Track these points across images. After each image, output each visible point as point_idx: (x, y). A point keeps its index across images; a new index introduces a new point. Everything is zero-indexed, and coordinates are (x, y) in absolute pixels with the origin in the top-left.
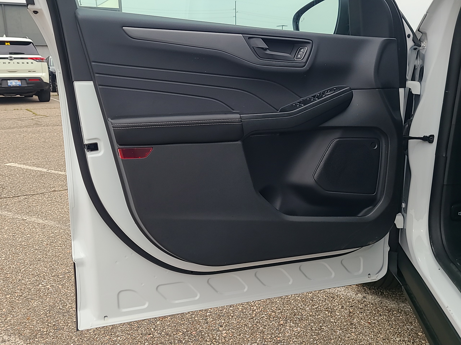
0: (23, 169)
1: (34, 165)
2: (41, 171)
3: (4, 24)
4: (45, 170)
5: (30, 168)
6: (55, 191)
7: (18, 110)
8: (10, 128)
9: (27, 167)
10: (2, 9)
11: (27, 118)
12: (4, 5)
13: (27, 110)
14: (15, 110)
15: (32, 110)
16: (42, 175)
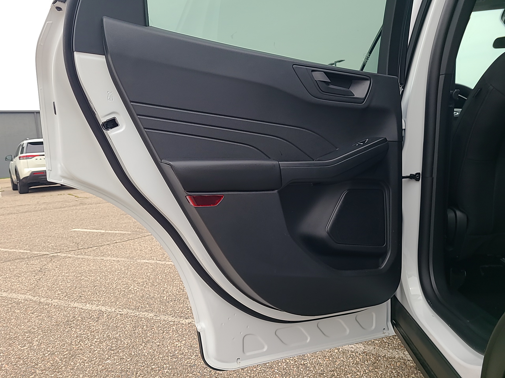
0: (86, 232)
1: (94, 229)
2: (100, 232)
3: (37, 129)
4: (104, 231)
5: (91, 231)
6: (116, 242)
7: (61, 195)
8: (61, 208)
9: (89, 230)
10: (35, 116)
11: (71, 200)
12: (36, 113)
13: (69, 194)
14: (59, 195)
15: (74, 195)
16: (103, 234)
